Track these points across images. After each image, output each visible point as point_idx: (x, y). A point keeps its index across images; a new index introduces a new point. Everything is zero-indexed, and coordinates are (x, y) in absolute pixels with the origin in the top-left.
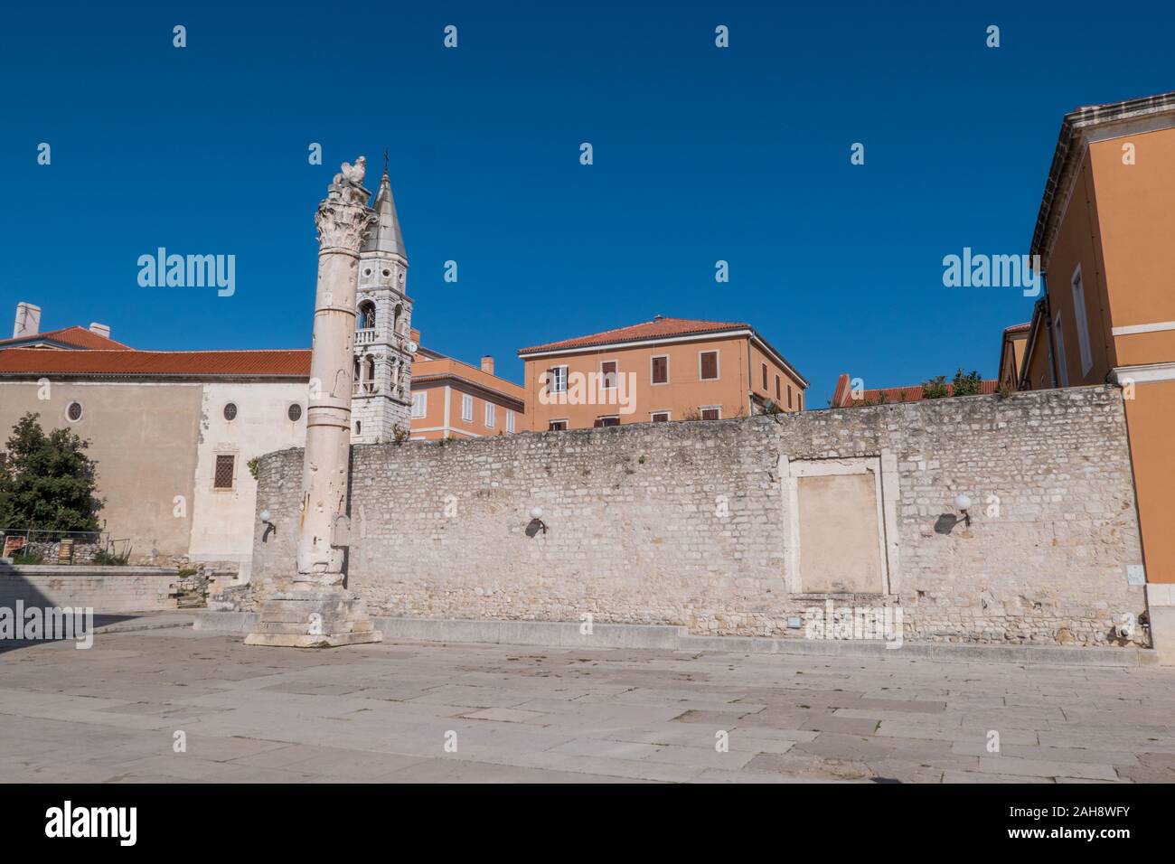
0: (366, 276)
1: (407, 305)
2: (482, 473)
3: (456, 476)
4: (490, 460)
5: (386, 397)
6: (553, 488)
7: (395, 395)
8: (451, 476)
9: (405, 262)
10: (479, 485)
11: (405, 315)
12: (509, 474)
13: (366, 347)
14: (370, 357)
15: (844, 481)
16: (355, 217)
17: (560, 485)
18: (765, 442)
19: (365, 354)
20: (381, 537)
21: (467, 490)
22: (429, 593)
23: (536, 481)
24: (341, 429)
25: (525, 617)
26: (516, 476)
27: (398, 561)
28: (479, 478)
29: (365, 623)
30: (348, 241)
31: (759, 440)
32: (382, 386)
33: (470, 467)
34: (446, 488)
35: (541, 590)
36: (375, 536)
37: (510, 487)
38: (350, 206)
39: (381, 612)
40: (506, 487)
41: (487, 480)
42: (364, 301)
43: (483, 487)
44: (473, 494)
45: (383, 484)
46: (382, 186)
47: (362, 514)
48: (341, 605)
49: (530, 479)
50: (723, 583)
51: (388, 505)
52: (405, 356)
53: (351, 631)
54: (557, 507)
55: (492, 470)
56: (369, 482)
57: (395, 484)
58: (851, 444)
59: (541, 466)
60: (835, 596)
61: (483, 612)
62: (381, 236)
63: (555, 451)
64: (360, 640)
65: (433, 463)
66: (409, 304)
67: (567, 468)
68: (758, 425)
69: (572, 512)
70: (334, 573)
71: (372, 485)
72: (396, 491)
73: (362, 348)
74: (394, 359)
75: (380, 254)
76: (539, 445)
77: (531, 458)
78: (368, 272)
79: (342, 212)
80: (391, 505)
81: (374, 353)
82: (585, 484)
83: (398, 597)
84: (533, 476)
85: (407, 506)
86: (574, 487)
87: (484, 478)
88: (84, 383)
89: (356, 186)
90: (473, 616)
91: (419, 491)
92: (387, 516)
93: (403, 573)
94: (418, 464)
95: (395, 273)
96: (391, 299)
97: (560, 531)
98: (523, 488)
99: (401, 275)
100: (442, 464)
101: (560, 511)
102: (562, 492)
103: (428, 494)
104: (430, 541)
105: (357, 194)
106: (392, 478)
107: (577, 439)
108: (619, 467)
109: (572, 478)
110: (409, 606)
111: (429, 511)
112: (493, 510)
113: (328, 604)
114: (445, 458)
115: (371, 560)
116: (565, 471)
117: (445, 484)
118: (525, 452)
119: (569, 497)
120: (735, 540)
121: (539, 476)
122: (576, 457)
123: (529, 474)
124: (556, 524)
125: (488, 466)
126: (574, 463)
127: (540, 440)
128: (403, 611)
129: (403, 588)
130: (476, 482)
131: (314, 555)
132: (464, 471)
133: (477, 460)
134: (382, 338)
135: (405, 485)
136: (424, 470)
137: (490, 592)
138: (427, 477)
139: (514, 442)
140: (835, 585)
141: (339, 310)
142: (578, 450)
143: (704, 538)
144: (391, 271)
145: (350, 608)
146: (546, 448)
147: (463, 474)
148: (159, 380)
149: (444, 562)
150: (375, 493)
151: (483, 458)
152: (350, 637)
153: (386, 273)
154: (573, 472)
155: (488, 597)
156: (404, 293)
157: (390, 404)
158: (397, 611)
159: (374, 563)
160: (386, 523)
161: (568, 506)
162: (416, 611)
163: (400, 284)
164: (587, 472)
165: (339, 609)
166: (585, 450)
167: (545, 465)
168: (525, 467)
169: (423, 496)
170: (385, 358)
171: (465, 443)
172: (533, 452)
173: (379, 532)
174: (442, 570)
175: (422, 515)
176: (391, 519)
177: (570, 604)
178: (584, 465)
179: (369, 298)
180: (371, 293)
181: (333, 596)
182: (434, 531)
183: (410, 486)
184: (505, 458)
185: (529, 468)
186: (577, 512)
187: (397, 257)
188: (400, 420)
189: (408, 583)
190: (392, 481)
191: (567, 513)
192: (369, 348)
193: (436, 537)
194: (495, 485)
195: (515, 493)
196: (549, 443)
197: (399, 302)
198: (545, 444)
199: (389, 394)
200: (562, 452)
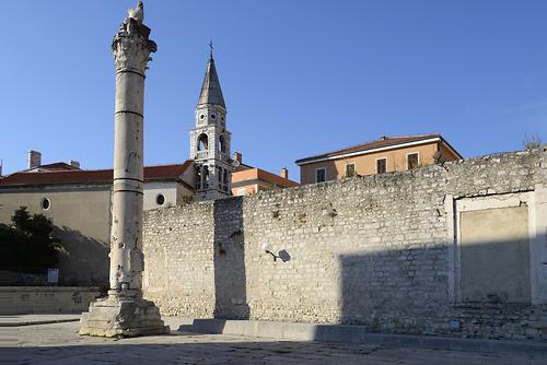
2: (234, 222)
3: (219, 224)
4: (239, 212)
6: (279, 229)
8: (216, 225)
10: (232, 230)
12: (251, 221)
15: (499, 212)
17: (284, 227)
18: (434, 185)
21: (225, 234)
23: (268, 225)
26: (255, 222)
28: (232, 225)
31: (430, 184)
33: (227, 218)
36: (173, 266)
37: (252, 230)
41: (237, 227)
43: (234, 231)
44: (229, 236)
45: (176, 232)
50: (400, 296)
51: (179, 246)
54: (282, 242)
55: (240, 219)
56: (168, 231)
57: (183, 232)
58: (507, 182)
59: (271, 214)
60: (490, 305)
63: (281, 203)
65: (205, 216)
67: (289, 215)
68: (429, 173)
71: (170, 234)
72: (184, 236)
76: (270, 200)
77: (264, 209)
82: (301, 226)
84: (266, 222)
85: (190, 246)
86: (293, 228)
87: (235, 225)
91: (197, 236)
98: (260, 230)
101: (284, 245)
102: (285, 232)
103: (202, 236)
104: (203, 269)
106: (181, 228)
107: (295, 194)
108: (325, 212)
109: (292, 222)
111: (203, 249)
116: (287, 217)
118: (261, 205)
119: (290, 235)
120: (409, 263)
121: (270, 221)
122: (295, 207)
123: (264, 221)
125: (238, 217)
126: (293, 211)
127: (270, 197)
130: (230, 228)
132: (223, 221)
133: (231, 213)
135: (189, 232)
136: (199, 222)
139: (254, 199)
140: (490, 296)
142: (296, 201)
143: (385, 261)
146: (275, 202)
147: (222, 223)
150: (172, 239)
151: (235, 211)
154: (293, 217)
160: (179, 258)
161: (289, 241)
164: (302, 217)
166: (300, 201)
167: (274, 214)
168: (261, 216)
169: (199, 239)
173: (175, 263)
175: (199, 252)
178: (300, 212)
182: (206, 262)
183: (191, 232)
184: (248, 211)
185: (264, 217)
190: (181, 230)
193: (207, 266)
194: (242, 229)
196: (276, 198)
200: (285, 203)
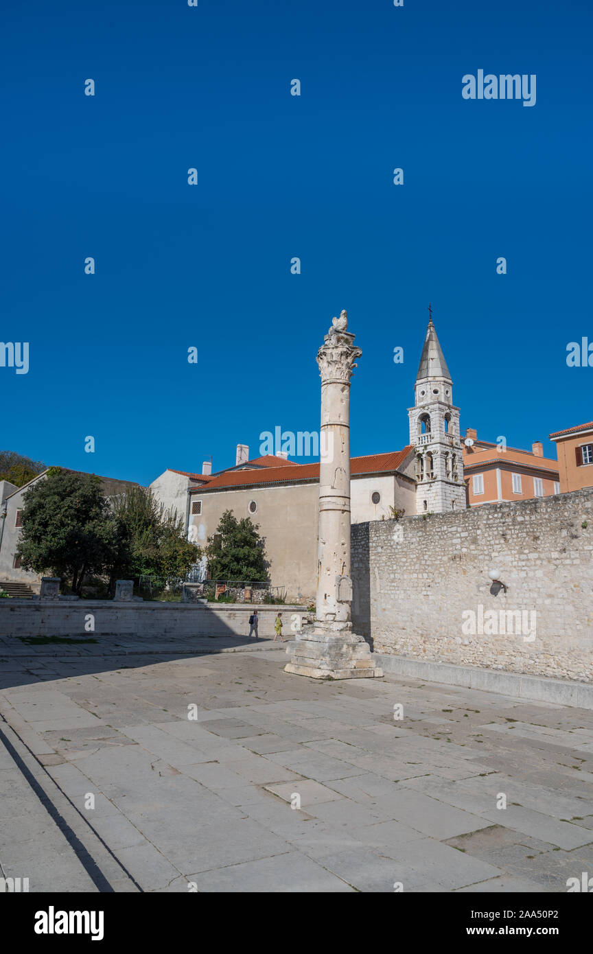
0: (422, 396)
1: (454, 412)
2: (455, 541)
3: (437, 544)
4: (460, 529)
5: (442, 481)
6: (509, 553)
7: (451, 479)
8: (433, 544)
9: (450, 381)
10: (452, 551)
11: (455, 420)
12: (475, 541)
13: (426, 447)
14: (430, 454)
16: (342, 355)
17: (514, 550)
19: (426, 452)
20: (390, 592)
21: (444, 555)
22: (423, 638)
23: (495, 546)
24: (341, 512)
25: (495, 666)
26: (480, 542)
27: (401, 612)
28: (453, 545)
29: (367, 661)
30: (338, 373)
32: (439, 473)
33: (445, 537)
34: (430, 553)
35: (505, 642)
36: (386, 592)
37: (475, 552)
38: (337, 347)
39: (393, 651)
40: (473, 552)
41: (458, 547)
42: (422, 414)
43: (455, 552)
44: (449, 559)
45: (388, 551)
46: (429, 331)
47: (377, 574)
48: (345, 646)
49: (491, 545)
51: (392, 567)
52: (456, 450)
53: (355, 668)
54: (514, 569)
55: (461, 538)
56: (380, 550)
57: (396, 551)
59: (498, 533)
61: (462, 659)
62: (430, 365)
63: (509, 520)
64: (362, 675)
65: (420, 533)
66: (457, 412)
67: (520, 535)
69: (527, 574)
70: (341, 621)
71: (382, 552)
72: (397, 556)
73: (423, 448)
74: (447, 453)
75: (430, 379)
76: (496, 515)
77: (489, 526)
78: (423, 393)
79: (331, 353)
80: (395, 567)
81: (432, 450)
82: (536, 549)
83: (403, 640)
84: (492, 542)
85: (405, 568)
86: (526, 551)
87: (456, 545)
88: (256, 489)
89: (340, 332)
90: (454, 661)
91: (412, 556)
92: (392, 576)
93: (406, 622)
94: (410, 535)
95: (443, 391)
96: (440, 409)
97: (518, 591)
98: (486, 553)
99: (447, 392)
100: (426, 535)
101: (516, 573)
102: (517, 556)
103: (418, 558)
104: (422, 597)
105: (342, 338)
106: (394, 547)
107: (525, 509)
108: (565, 533)
109: (524, 544)
110: (410, 648)
111: (420, 572)
112: (465, 572)
113: (334, 646)
114: (428, 529)
115: (384, 610)
116: (518, 537)
117: (429, 551)
118: (485, 522)
119: (523, 560)
121: (497, 542)
122: (526, 525)
123: (489, 541)
124: (514, 584)
125: (458, 535)
126: (525, 530)
127: (496, 512)
128: (406, 652)
129: (406, 633)
130: (450, 549)
131: (326, 607)
132: (442, 539)
133: (450, 530)
134: (437, 439)
135: (403, 552)
136: (414, 540)
137: (467, 643)
138: (416, 545)
139: (476, 514)
141: (334, 425)
142: (527, 518)
144: (438, 389)
145: (354, 649)
146: (502, 518)
147: (441, 542)
148: (294, 483)
149: (432, 614)
150: (384, 558)
151: (454, 529)
152: (352, 672)
153: (436, 392)
154: (525, 538)
155: (466, 645)
156: (451, 404)
157: (448, 486)
158: (403, 652)
159: (387, 612)
160: (392, 582)
161: (523, 568)
162: (415, 653)
163: (447, 398)
164: (536, 538)
165: (344, 649)
166: (533, 518)
167: (501, 532)
168: (486, 535)
169: (415, 560)
170: (439, 453)
171: (441, 517)
172: (491, 521)
173: (388, 588)
174: (431, 621)
175: (415, 576)
176: (395, 578)
177: (531, 658)
178: (533, 532)
179: (425, 411)
180: (426, 408)
181: (338, 640)
182: (424, 588)
183: (406, 552)
184: (470, 528)
185: (489, 536)
186: (531, 574)
187: (442, 379)
188: (456, 497)
189: (409, 629)
190: (394, 549)
191: (523, 574)
192: (428, 447)
193: (425, 593)
194: (464, 550)
195: (481, 557)
196: (503, 513)
197: (448, 411)
198: (500, 514)
199: (446, 479)
200: (514, 520)
